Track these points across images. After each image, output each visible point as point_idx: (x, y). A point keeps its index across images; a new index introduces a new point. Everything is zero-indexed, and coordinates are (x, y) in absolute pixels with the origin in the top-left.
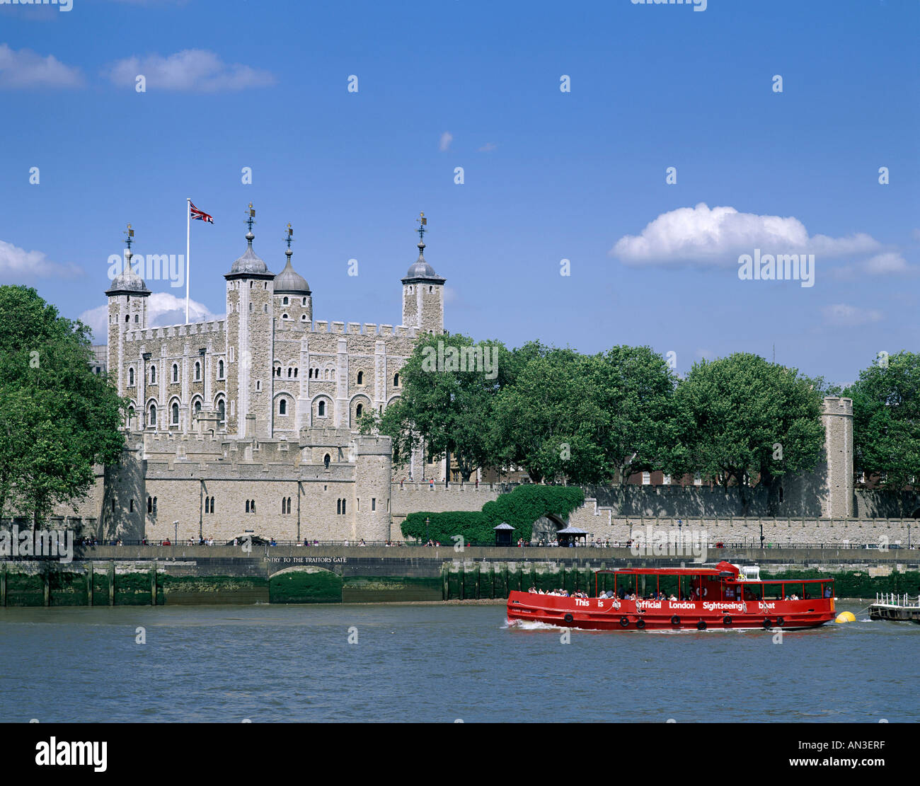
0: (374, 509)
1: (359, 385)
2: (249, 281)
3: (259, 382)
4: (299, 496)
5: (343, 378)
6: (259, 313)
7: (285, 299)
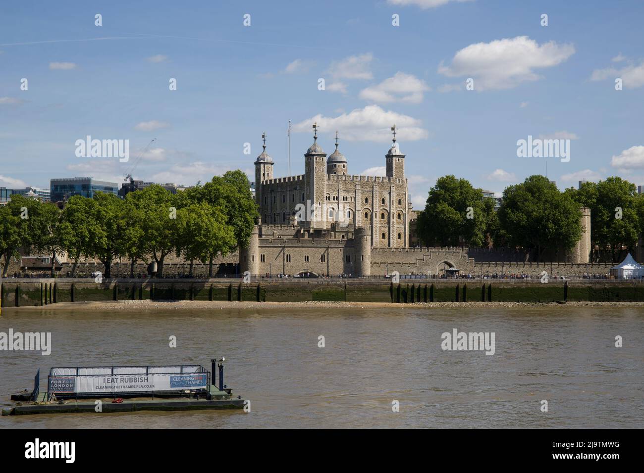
0: (362, 260)
1: (366, 204)
2: (315, 157)
3: (319, 203)
4: (329, 254)
5: (358, 201)
6: (319, 171)
7: (335, 165)
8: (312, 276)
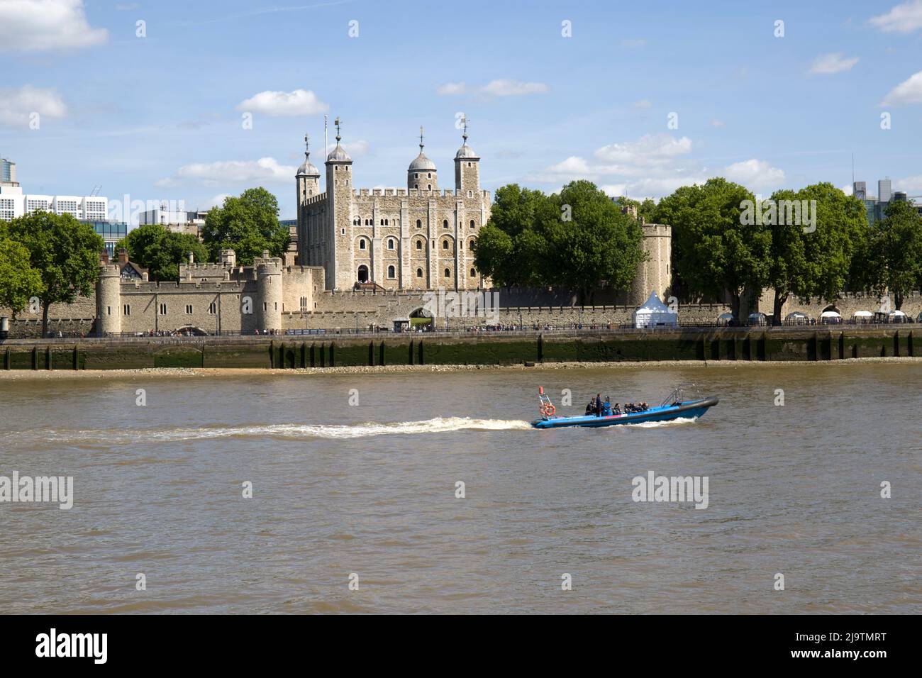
1: (418, 228)
2: (334, 166)
3: (343, 230)
4: (220, 302)
5: (405, 224)
6: (342, 186)
7: (417, 175)
8: (197, 332)
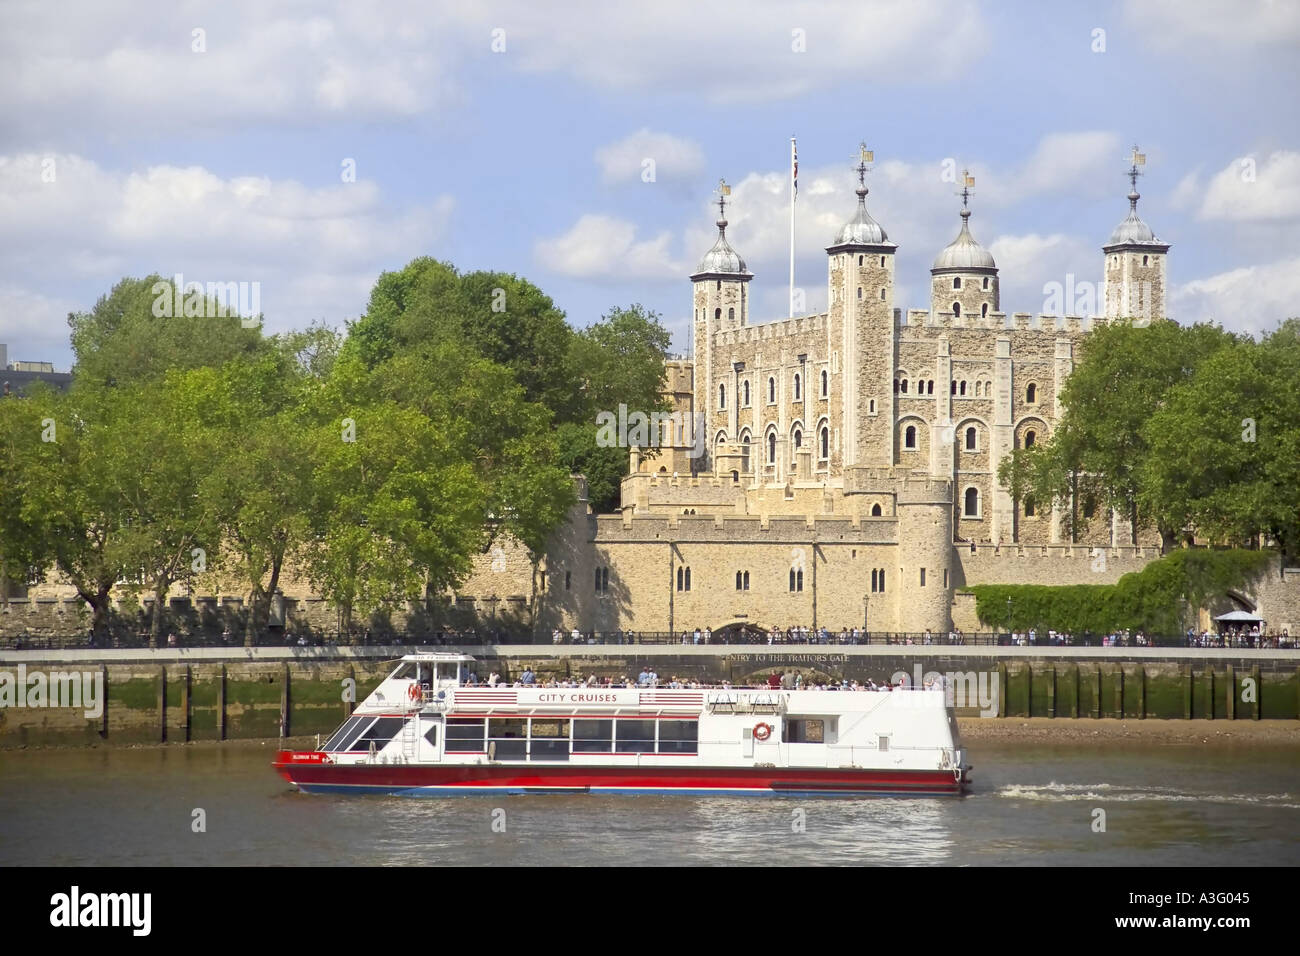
0: (923, 584)
1: (1030, 404)
2: (857, 255)
3: (872, 402)
4: (815, 565)
5: (1003, 394)
6: (872, 301)
7: (957, 281)
